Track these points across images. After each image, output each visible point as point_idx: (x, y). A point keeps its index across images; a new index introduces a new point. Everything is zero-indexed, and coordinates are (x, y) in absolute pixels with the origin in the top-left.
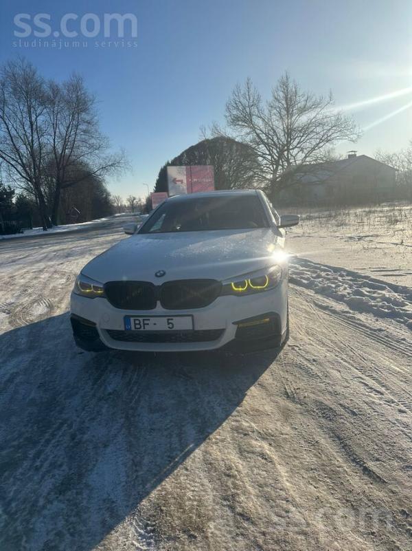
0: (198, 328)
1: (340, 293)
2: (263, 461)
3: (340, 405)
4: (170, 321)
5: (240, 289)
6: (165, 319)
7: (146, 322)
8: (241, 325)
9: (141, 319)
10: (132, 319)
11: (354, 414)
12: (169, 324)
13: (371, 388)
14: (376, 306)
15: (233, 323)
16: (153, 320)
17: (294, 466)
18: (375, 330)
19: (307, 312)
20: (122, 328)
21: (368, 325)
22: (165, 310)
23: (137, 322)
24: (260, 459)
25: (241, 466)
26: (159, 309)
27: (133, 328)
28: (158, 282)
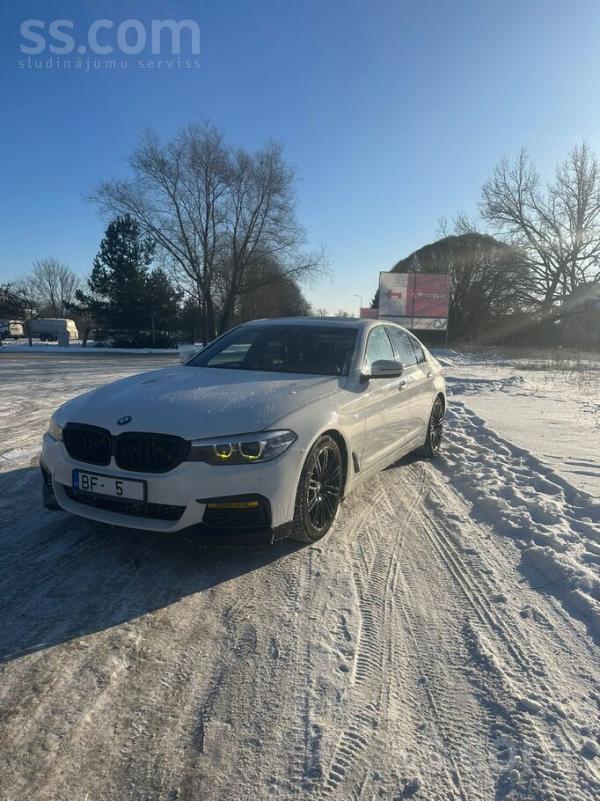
0: (151, 499)
1: (478, 488)
2: (95, 684)
3: (273, 640)
4: (119, 485)
5: (224, 456)
6: (114, 481)
7: (94, 481)
8: (211, 505)
9: (89, 476)
10: (80, 475)
11: (275, 656)
12: (118, 488)
13: (344, 628)
14: (508, 516)
15: (197, 501)
16: (101, 480)
17: (124, 700)
18: (461, 551)
19: (401, 508)
20: (71, 485)
21: (462, 541)
22: (118, 469)
23: (85, 480)
24: (95, 680)
25: (63, 682)
26: (113, 466)
27: (81, 488)
28: (116, 431)
